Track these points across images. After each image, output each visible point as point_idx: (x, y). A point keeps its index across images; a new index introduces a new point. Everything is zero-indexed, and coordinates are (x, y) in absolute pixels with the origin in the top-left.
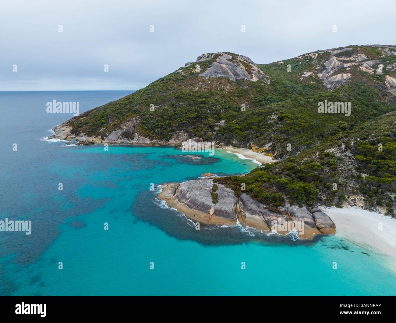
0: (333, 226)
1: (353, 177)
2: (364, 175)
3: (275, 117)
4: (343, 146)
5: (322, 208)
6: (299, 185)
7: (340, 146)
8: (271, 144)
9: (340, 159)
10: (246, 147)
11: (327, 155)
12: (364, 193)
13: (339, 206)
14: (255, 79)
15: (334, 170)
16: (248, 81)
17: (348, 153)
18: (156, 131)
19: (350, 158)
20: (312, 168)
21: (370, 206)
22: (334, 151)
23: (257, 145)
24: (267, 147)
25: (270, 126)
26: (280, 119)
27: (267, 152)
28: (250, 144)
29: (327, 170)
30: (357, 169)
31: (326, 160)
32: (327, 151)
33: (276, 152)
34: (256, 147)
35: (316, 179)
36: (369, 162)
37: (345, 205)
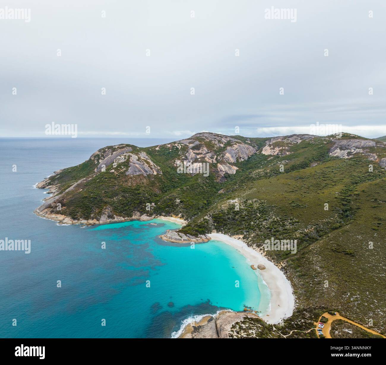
0: (211, 238)
1: (213, 225)
2: (215, 224)
3: (179, 201)
4: (209, 216)
5: (207, 234)
6: (201, 230)
7: (208, 215)
8: (181, 214)
9: (209, 220)
10: (169, 216)
11: (205, 219)
12: (216, 229)
13: (211, 233)
14: (155, 173)
15: (208, 223)
16: (153, 174)
17: (210, 218)
18: (124, 213)
19: (211, 219)
20: (202, 224)
21: (218, 232)
22: (206, 217)
23: (175, 215)
24: (180, 215)
25: (177, 206)
26: (181, 202)
27: (180, 218)
28: (171, 215)
29: (206, 224)
30: (214, 222)
31: (205, 221)
32: (204, 218)
33: (184, 218)
34: (175, 216)
35: (204, 227)
36: (216, 220)
37: (212, 233)
